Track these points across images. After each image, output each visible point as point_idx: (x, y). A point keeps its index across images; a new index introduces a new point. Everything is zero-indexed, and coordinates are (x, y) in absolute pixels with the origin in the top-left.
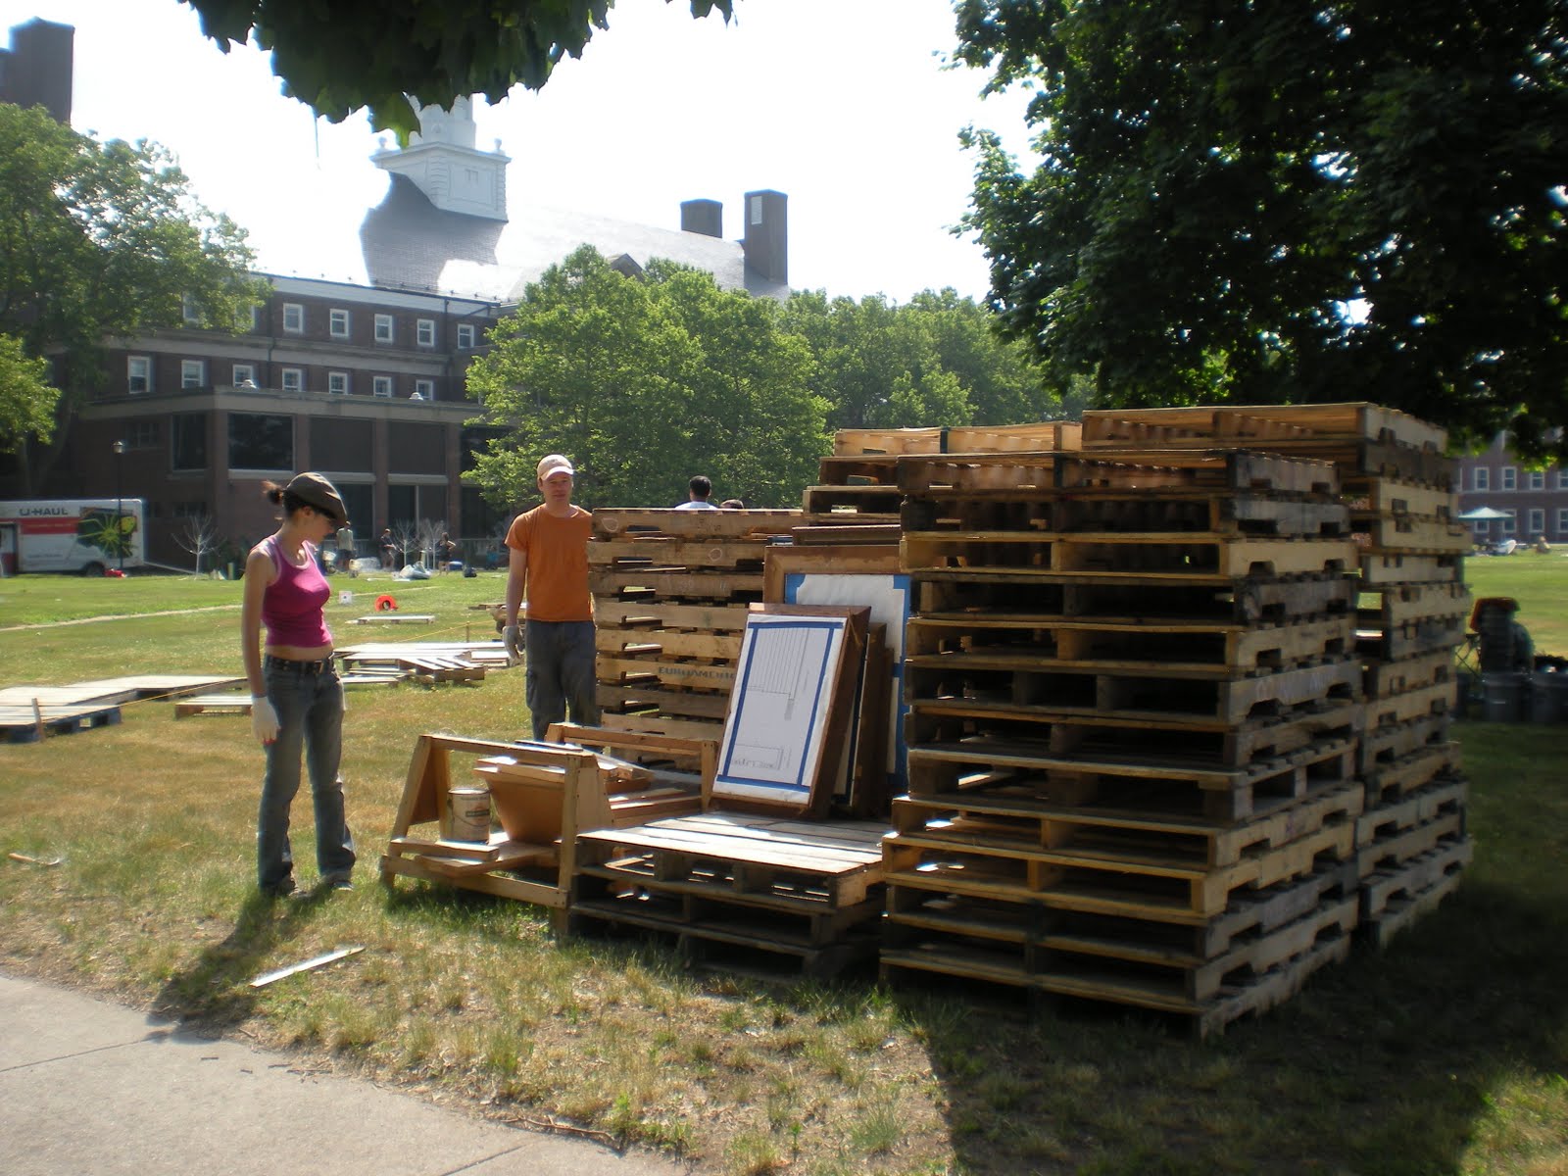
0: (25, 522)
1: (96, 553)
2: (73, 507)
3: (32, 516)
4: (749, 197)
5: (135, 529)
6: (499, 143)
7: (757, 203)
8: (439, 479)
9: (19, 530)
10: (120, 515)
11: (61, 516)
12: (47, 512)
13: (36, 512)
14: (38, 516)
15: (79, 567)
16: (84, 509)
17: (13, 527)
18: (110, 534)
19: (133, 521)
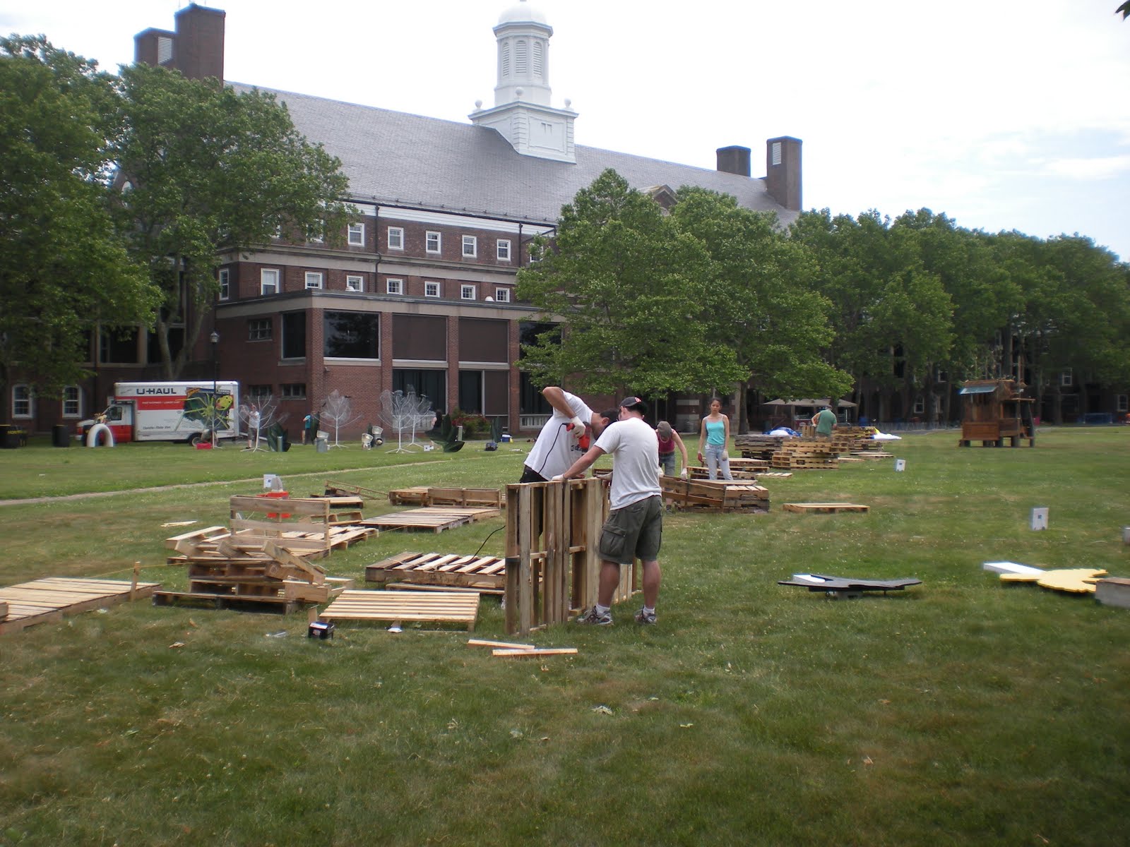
0: (141, 399)
1: (199, 427)
2: (180, 387)
3: (147, 394)
4: (770, 143)
5: (232, 405)
6: (568, 103)
7: (777, 148)
8: (503, 366)
9: (136, 406)
10: (216, 394)
11: (170, 394)
12: (160, 391)
13: (150, 391)
14: (152, 394)
15: (185, 437)
16: (189, 389)
17: (132, 405)
18: (209, 410)
19: (230, 399)
